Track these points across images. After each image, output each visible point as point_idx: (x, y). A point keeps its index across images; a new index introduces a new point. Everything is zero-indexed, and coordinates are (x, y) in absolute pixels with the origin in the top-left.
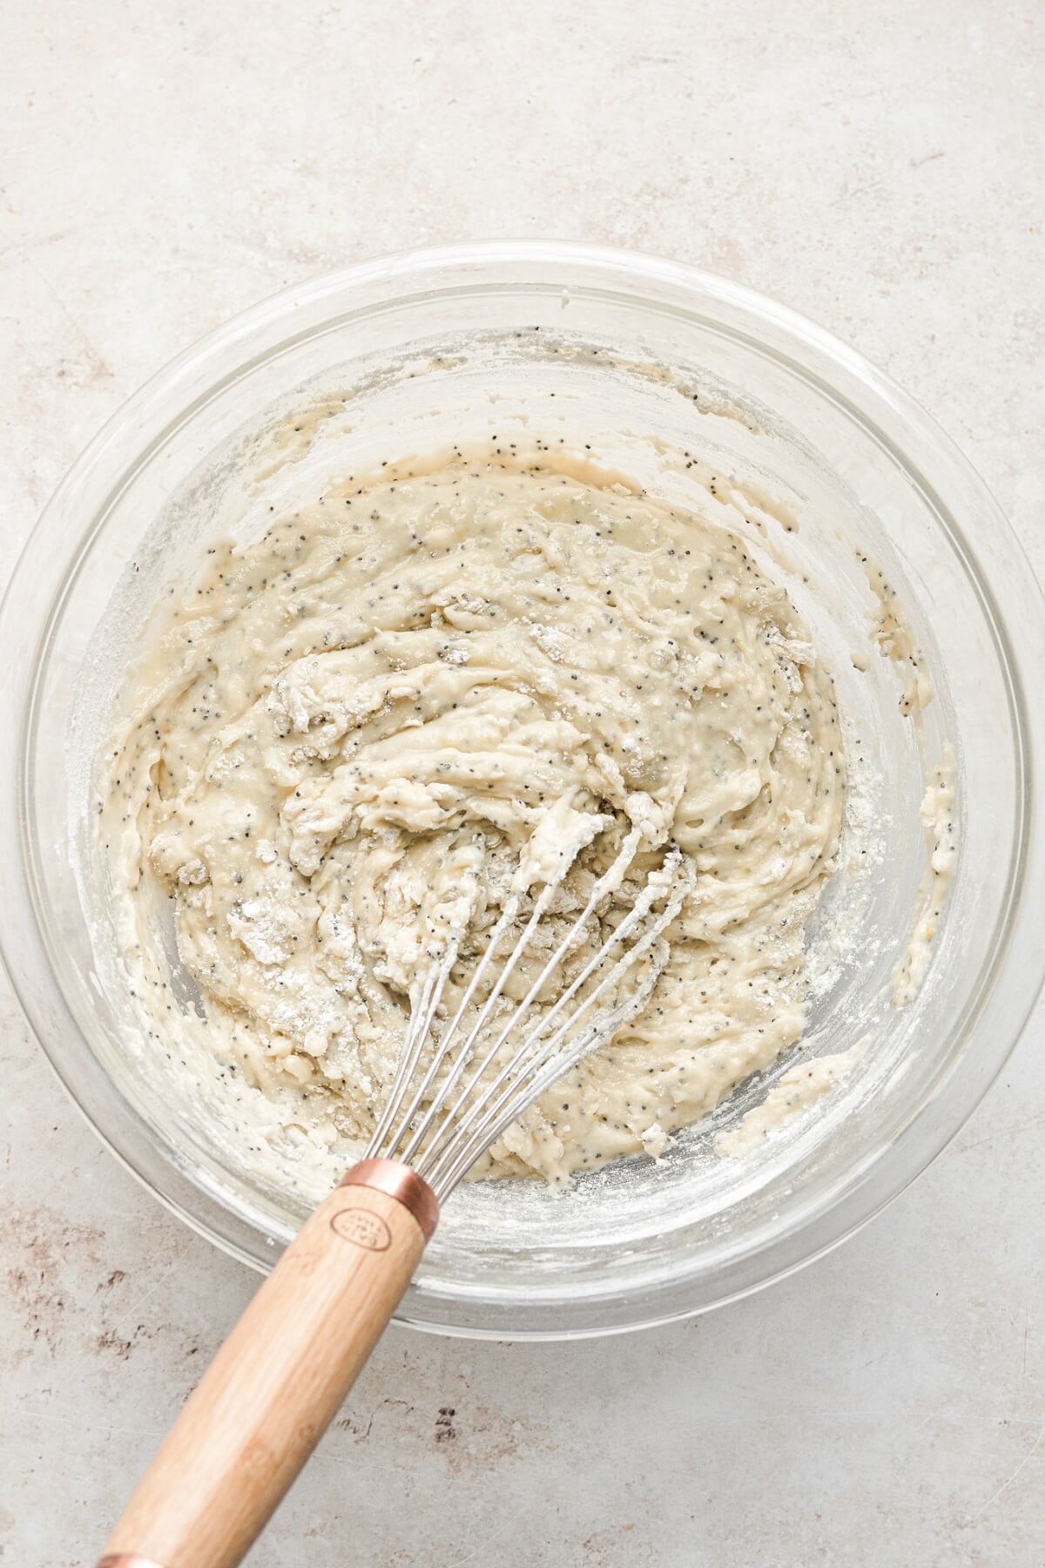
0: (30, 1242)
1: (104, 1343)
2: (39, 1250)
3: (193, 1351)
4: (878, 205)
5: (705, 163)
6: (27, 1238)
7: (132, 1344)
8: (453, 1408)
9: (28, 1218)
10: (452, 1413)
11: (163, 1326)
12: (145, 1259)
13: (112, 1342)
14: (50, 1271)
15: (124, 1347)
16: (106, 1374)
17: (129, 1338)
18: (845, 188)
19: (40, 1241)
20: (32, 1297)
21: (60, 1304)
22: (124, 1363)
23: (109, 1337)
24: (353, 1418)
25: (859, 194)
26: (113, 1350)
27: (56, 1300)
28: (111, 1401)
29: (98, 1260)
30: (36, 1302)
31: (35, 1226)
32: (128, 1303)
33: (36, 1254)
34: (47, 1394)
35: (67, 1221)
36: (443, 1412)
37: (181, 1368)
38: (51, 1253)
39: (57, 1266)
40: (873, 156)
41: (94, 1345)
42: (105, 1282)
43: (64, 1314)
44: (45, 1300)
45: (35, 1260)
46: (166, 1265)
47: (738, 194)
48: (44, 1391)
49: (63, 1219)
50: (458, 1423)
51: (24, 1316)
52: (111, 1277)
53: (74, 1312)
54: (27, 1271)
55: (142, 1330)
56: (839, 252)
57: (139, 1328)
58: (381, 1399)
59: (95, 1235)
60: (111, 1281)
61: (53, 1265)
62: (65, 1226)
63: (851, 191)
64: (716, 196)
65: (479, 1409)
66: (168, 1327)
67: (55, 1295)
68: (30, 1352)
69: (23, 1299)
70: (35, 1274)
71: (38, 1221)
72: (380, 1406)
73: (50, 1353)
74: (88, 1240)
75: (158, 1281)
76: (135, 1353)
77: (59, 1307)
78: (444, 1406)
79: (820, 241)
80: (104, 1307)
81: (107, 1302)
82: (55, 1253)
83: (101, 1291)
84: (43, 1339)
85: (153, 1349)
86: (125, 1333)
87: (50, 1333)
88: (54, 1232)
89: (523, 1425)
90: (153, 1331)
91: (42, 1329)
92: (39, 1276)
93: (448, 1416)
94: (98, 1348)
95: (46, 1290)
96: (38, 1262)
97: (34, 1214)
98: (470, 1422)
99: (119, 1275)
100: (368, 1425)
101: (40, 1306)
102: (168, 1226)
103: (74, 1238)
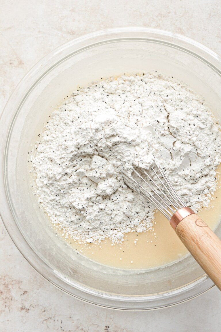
0: (4, 284)
1: (22, 309)
2: (6, 286)
3: (44, 311)
4: (219, 19)
5: (174, 8)
6: (3, 282)
7: (29, 309)
8: (109, 326)
9: (3, 277)
10: (109, 327)
11: (37, 305)
12: (32, 288)
13: (24, 309)
14: (9, 291)
15: (27, 310)
16: (23, 317)
17: (28, 308)
18: (210, 15)
19: (6, 283)
20: (4, 297)
21: (11, 299)
22: (27, 314)
23: (23, 307)
24: (84, 328)
25: (214, 16)
26: (24, 311)
27: (10, 298)
28: (24, 323)
29: (21, 288)
30: (5, 299)
31: (5, 280)
32: (28, 299)
33: (5, 287)
34: (8, 321)
35: (13, 279)
36: (106, 327)
37: (41, 315)
38: (9, 286)
39: (11, 290)
40: (218, 6)
41: (20, 309)
42: (22, 294)
43: (12, 302)
44: (8, 298)
45: (5, 288)
46: (37, 290)
47: (183, 16)
48: (7, 321)
49: (12, 278)
50: (110, 330)
51: (2, 302)
52: (24, 292)
53: (15, 301)
54: (3, 291)
55: (32, 306)
56: (209, 31)
57: (31, 305)
58: (91, 323)
59: (20, 282)
60: (24, 294)
61: (10, 289)
62: (12, 280)
63: (212, 15)
64: (177, 17)
65: (115, 326)
66: (38, 305)
67: (10, 297)
68: (4, 311)
69: (2, 298)
70: (5, 292)
71: (6, 278)
72: (90, 325)
73: (9, 311)
74: (18, 283)
75: (35, 294)
76: (30, 311)
77: (11, 300)
78: (106, 325)
79: (204, 28)
80: (22, 300)
81: (23, 299)
82: (10, 286)
83: (22, 296)
84: (7, 308)
85: (34, 310)
86: (27, 307)
87: (9, 306)
88: (10, 281)
89: (126, 330)
90: (34, 306)
91: (7, 305)
92: (6, 292)
93: (107, 328)
94: (21, 310)
95: (8, 296)
96: (6, 289)
97: (5, 277)
98: (113, 329)
99: (25, 292)
100: (87, 330)
101: (6, 299)
102: (38, 280)
103: (15, 283)
